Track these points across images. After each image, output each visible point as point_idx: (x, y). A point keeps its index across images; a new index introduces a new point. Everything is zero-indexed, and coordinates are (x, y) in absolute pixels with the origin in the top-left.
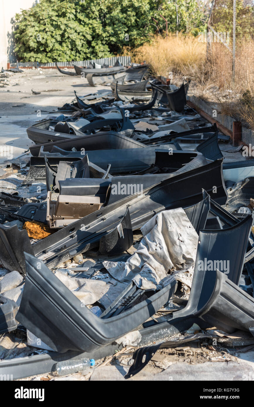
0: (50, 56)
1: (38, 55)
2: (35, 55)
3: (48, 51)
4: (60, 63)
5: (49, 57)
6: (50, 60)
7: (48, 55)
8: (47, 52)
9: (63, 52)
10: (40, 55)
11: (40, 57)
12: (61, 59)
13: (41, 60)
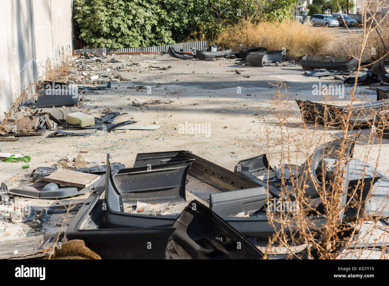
0: (121, 41)
1: (108, 40)
2: (105, 41)
3: (118, 36)
4: (132, 48)
5: (121, 43)
6: (121, 46)
7: (119, 41)
8: (117, 38)
9: (134, 38)
10: (110, 41)
11: (111, 43)
12: (132, 45)
13: (112, 46)
